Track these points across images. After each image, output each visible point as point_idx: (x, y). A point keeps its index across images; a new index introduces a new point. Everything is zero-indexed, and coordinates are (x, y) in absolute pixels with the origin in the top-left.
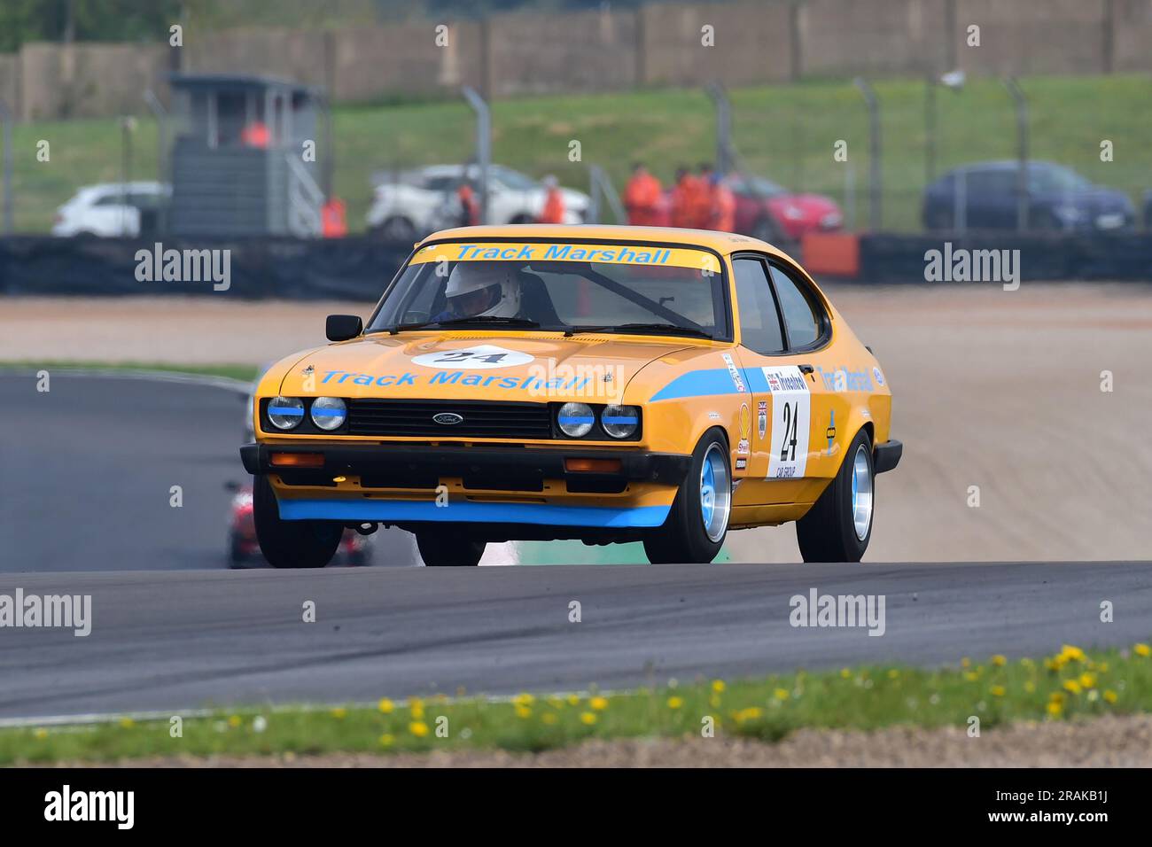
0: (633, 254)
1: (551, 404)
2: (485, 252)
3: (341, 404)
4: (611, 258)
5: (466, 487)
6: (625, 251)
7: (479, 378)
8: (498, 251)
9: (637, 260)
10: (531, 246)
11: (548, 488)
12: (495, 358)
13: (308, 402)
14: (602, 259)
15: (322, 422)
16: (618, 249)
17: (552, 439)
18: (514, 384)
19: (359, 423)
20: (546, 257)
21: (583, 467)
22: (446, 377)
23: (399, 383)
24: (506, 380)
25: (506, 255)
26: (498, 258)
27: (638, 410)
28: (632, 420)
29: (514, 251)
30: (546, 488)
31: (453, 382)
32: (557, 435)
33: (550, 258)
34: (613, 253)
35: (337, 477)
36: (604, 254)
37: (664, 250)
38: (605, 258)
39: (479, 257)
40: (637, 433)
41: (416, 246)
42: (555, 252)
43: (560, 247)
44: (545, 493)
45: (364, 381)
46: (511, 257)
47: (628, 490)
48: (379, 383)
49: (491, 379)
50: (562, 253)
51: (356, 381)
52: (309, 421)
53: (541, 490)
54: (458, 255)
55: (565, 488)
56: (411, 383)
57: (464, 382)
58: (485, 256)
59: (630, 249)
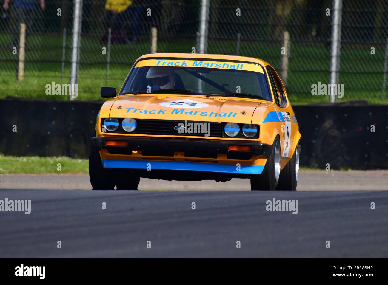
0: (228, 65)
1: (222, 123)
2: (168, 63)
3: (135, 121)
4: (220, 67)
5: (186, 156)
6: (225, 64)
7: (192, 112)
8: (173, 63)
9: (230, 67)
10: (186, 61)
11: (220, 157)
12: (194, 104)
13: (121, 120)
14: (216, 67)
15: (127, 129)
16: (222, 63)
17: (222, 137)
18: (206, 115)
19: (142, 129)
20: (193, 65)
21: (235, 149)
22: (178, 111)
23: (159, 113)
24: (202, 113)
25: (176, 65)
26: (173, 65)
27: (258, 127)
28: (255, 130)
29: (180, 63)
30: (219, 157)
31: (181, 113)
32: (224, 136)
33: (195, 66)
34: (220, 64)
35: (134, 151)
36: (217, 65)
37: (241, 64)
38: (217, 66)
39: (165, 65)
40: (257, 135)
41: (137, 60)
42: (196, 64)
43: (198, 62)
44: (218, 159)
45: (144, 112)
46: (179, 65)
47: (252, 159)
48: (150, 113)
49: (196, 113)
50: (200, 64)
51: (141, 112)
52: (121, 128)
53: (216, 158)
54: (157, 64)
55: (227, 158)
56: (163, 113)
57: (186, 113)
58: (168, 65)
59: (227, 63)
